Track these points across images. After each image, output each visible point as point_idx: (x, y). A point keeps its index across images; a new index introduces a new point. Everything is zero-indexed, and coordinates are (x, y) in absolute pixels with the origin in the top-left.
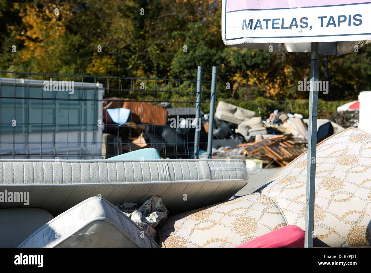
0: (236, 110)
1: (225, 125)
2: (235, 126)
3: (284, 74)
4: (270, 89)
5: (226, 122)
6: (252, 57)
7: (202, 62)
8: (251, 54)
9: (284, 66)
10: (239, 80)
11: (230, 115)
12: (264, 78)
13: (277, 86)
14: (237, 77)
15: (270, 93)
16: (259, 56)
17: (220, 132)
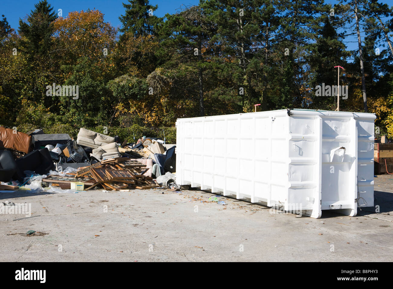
0: (96, 135)
1: (81, 150)
2: (90, 150)
3: (160, 104)
4: (148, 117)
5: (83, 147)
6: (130, 89)
7: (86, 92)
8: (129, 86)
9: (161, 97)
10: (121, 109)
11: (89, 140)
12: (143, 107)
13: (153, 114)
14: (120, 106)
15: (148, 121)
16: (136, 87)
17: (75, 156)
